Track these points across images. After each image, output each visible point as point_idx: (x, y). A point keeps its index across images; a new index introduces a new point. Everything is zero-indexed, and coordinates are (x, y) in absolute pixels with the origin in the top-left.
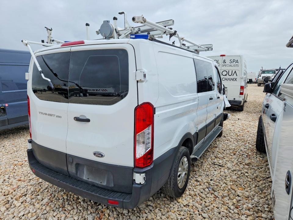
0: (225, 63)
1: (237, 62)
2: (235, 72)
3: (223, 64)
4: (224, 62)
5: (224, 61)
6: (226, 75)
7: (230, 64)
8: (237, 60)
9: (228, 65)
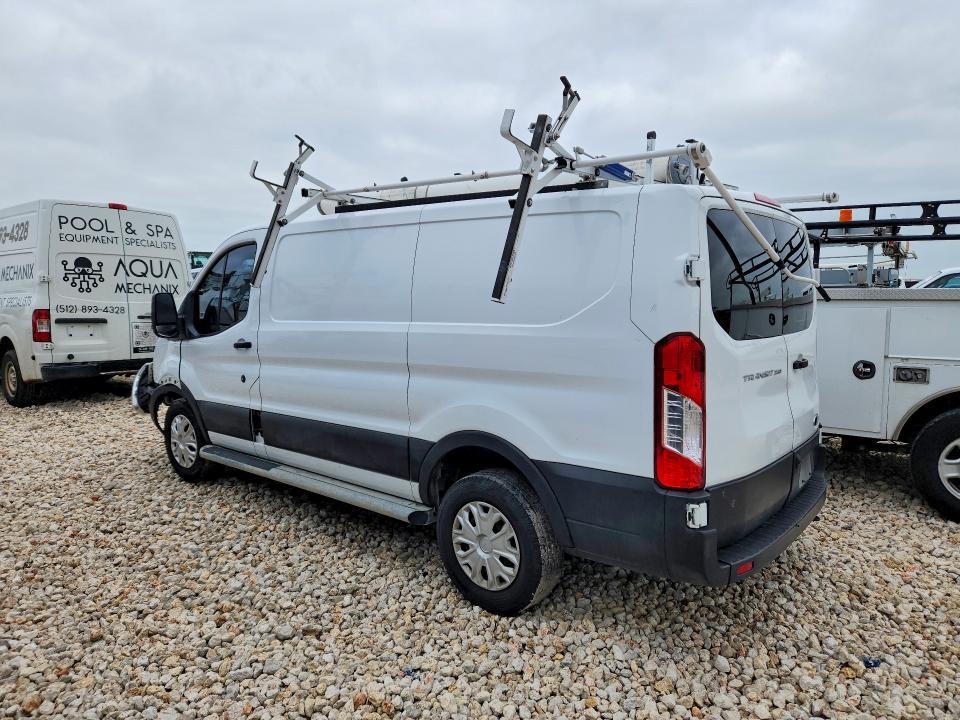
0: (133, 232)
1: (168, 234)
2: (170, 265)
3: (126, 235)
4: (129, 231)
5: (129, 227)
6: (144, 275)
7: (150, 239)
8: (168, 229)
9: (144, 243)
